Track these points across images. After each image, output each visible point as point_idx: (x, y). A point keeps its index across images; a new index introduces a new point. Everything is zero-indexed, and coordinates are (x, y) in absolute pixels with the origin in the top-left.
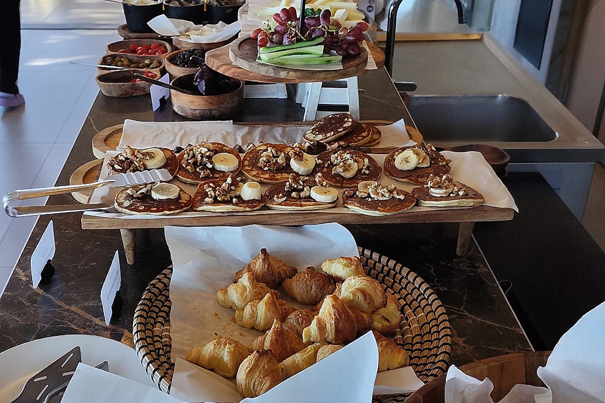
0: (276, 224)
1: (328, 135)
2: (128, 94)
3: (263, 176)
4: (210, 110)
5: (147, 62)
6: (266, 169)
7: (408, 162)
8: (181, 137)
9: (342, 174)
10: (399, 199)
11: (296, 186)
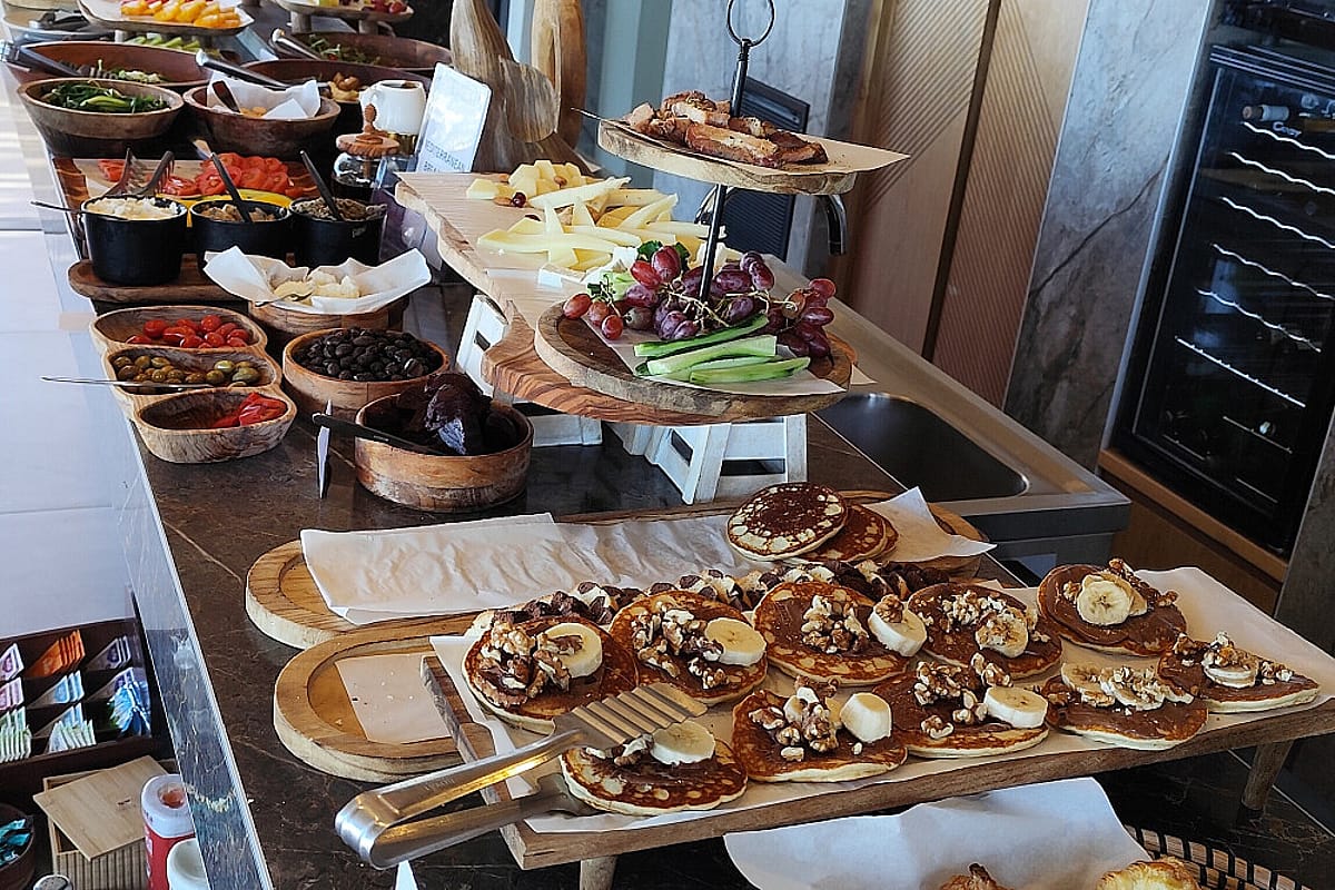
0: (949, 795)
1: (802, 537)
2: (226, 455)
3: (834, 669)
4: (478, 489)
5: (223, 365)
6: (833, 649)
7: (1109, 606)
8: (457, 566)
9: (1002, 649)
10: (1180, 704)
11: (945, 692)
